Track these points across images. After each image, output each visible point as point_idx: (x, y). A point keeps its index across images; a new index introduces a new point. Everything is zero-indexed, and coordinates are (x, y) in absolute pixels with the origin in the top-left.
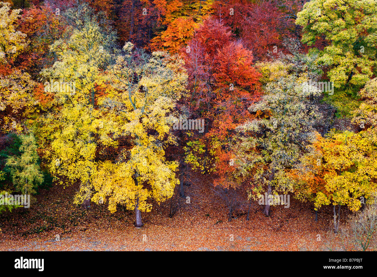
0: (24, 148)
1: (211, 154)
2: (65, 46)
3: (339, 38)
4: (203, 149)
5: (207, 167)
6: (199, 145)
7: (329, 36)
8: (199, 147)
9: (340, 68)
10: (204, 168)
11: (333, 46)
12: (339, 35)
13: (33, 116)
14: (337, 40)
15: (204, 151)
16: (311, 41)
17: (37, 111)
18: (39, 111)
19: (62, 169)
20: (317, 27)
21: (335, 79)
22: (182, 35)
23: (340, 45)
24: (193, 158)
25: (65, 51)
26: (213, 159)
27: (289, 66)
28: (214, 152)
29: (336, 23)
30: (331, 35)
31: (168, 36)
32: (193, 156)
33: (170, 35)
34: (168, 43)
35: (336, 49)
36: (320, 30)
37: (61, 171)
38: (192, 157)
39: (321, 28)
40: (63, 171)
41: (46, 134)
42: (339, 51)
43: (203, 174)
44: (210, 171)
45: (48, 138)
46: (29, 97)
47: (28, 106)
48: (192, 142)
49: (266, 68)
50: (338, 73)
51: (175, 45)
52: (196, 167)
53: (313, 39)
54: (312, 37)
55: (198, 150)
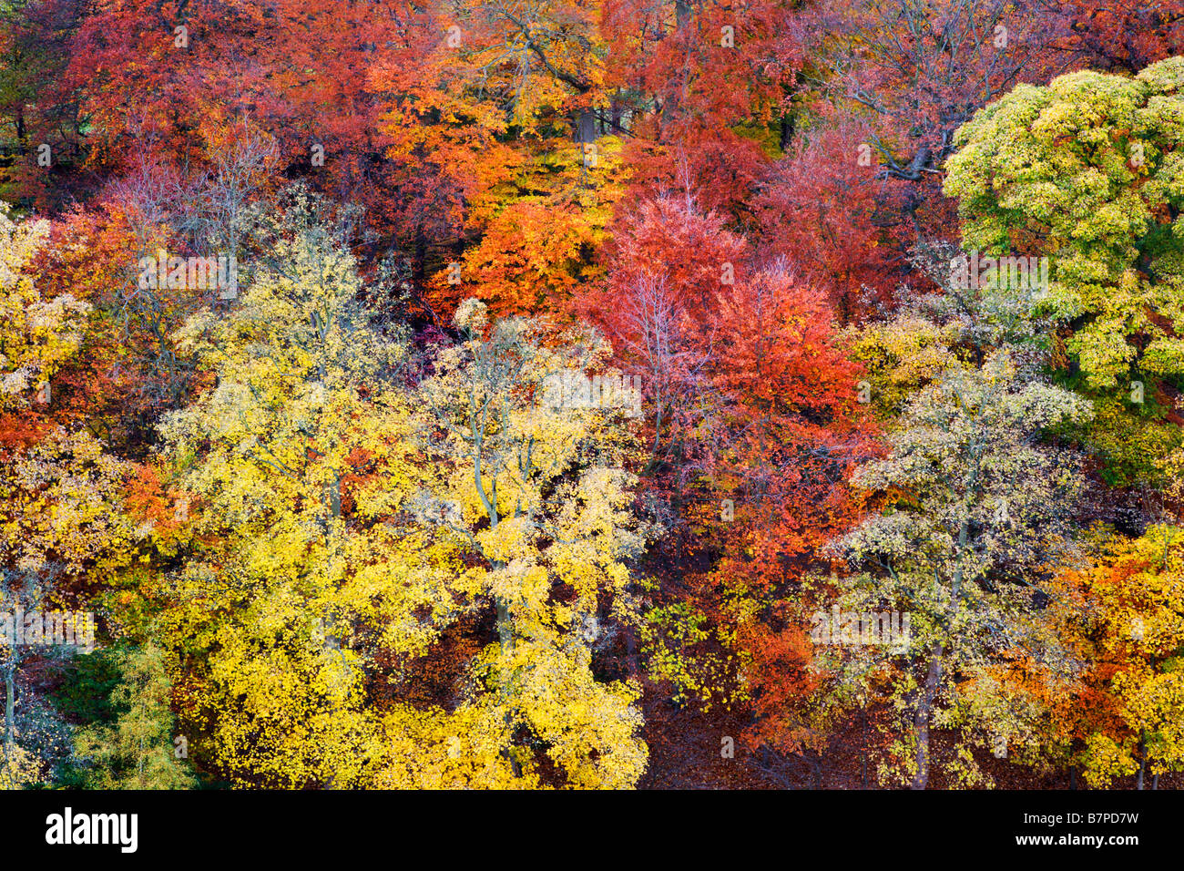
0: (127, 693)
1: (725, 641)
2: (226, 332)
3: (1098, 230)
4: (702, 627)
5: (719, 689)
6: (687, 616)
7: (1064, 226)
8: (686, 623)
9: (1105, 325)
10: (712, 692)
11: (1078, 256)
12: (1096, 220)
13: (128, 578)
14: (1091, 235)
15: (704, 635)
16: (996, 244)
17: (142, 561)
18: (146, 559)
19: (261, 750)
20: (1021, 199)
21: (1097, 361)
22: (542, 258)
23: (1098, 251)
24: (674, 663)
25: (231, 348)
26: (730, 658)
27: (947, 329)
28: (731, 633)
29: (1083, 184)
30: (1069, 222)
31: (490, 264)
32: (672, 656)
33: (496, 262)
34: (494, 287)
35: (1089, 264)
36: (1034, 208)
37: (259, 758)
38: (668, 659)
39: (1038, 200)
40: (267, 758)
41: (179, 635)
42: (1101, 271)
43: (706, 711)
44: (729, 699)
45: (186, 649)
46: (112, 515)
47: (112, 545)
48: (661, 608)
49: (869, 342)
50: (1103, 340)
51: (519, 292)
52: (687, 691)
53: (1003, 240)
54: (998, 234)
55: (686, 635)
